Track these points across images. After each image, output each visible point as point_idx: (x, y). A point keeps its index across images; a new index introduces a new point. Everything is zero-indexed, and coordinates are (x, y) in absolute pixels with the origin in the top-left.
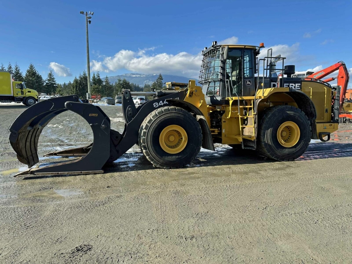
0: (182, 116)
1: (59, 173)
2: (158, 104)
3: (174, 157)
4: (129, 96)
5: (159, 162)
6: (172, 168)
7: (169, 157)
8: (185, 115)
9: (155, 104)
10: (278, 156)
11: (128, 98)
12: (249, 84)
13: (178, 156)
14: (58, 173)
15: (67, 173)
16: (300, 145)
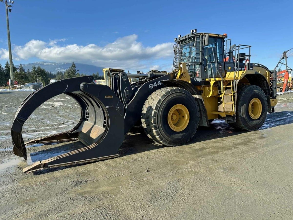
1: (76, 162)
3: (180, 135)
4: (126, 78)
5: (167, 140)
6: (177, 145)
7: (176, 135)
10: (250, 127)
11: (125, 80)
12: (221, 68)
13: (183, 133)
14: (74, 163)
15: (84, 161)
16: (262, 117)
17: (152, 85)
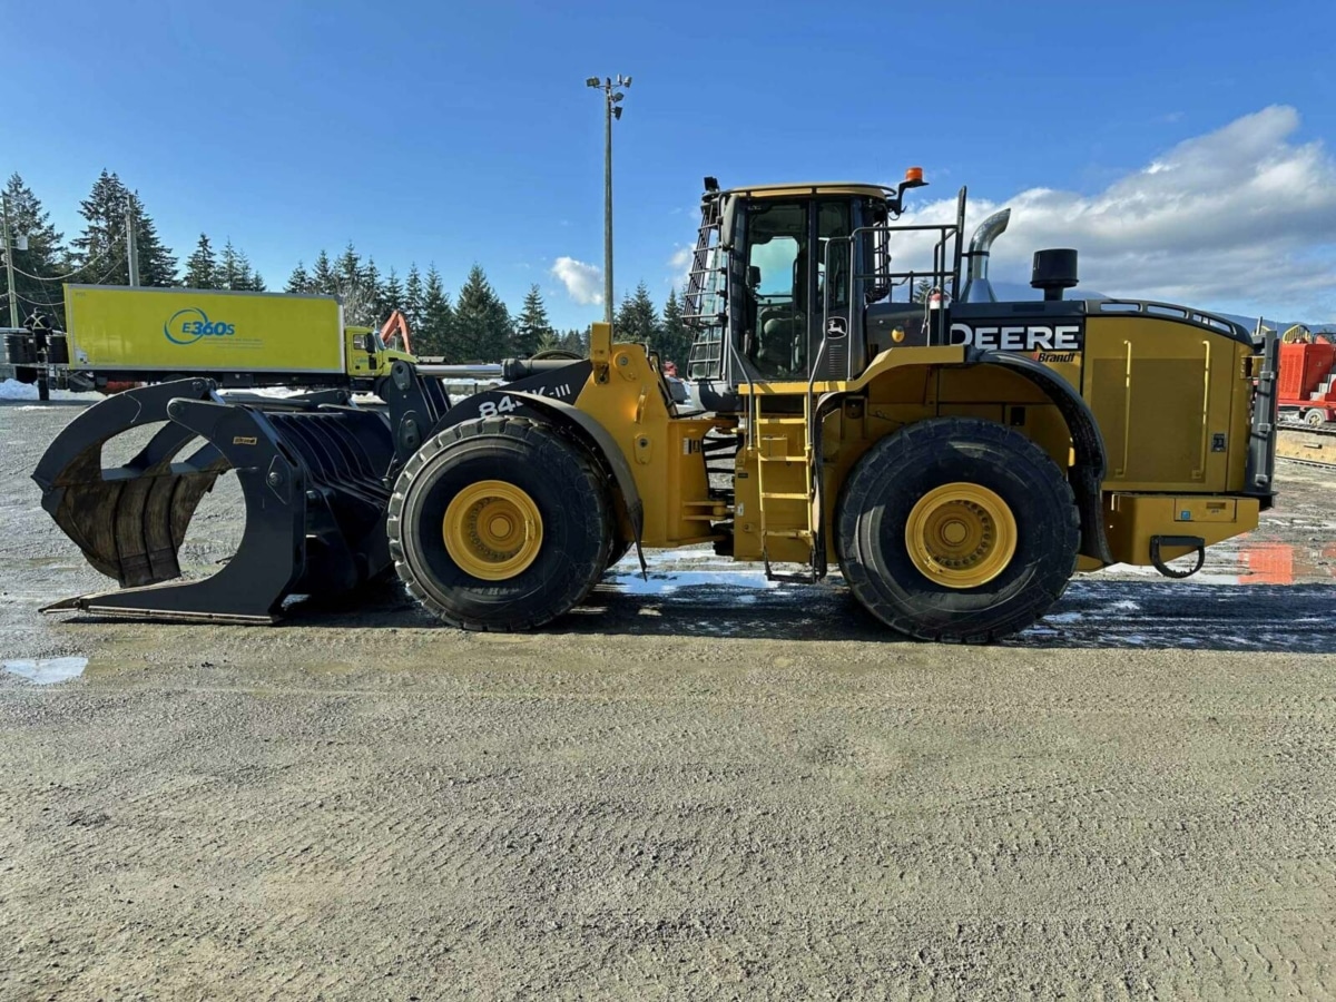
0: (524, 450)
1: (151, 611)
2: (496, 407)
4: (408, 380)
5: (442, 604)
7: (475, 590)
8: (534, 448)
9: (486, 408)
11: (402, 386)
13: (509, 588)
14: (148, 613)
15: (171, 614)
17: (492, 404)
